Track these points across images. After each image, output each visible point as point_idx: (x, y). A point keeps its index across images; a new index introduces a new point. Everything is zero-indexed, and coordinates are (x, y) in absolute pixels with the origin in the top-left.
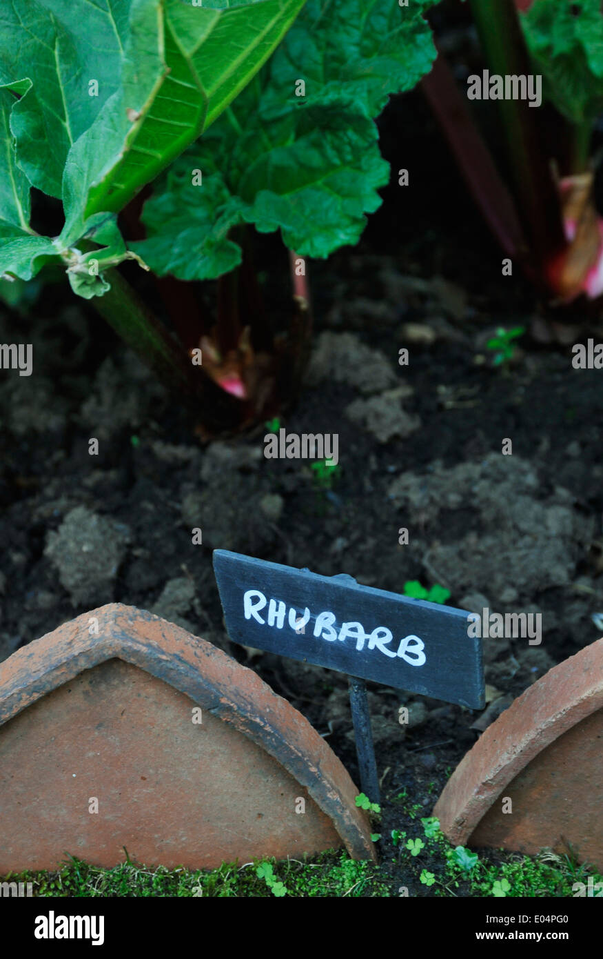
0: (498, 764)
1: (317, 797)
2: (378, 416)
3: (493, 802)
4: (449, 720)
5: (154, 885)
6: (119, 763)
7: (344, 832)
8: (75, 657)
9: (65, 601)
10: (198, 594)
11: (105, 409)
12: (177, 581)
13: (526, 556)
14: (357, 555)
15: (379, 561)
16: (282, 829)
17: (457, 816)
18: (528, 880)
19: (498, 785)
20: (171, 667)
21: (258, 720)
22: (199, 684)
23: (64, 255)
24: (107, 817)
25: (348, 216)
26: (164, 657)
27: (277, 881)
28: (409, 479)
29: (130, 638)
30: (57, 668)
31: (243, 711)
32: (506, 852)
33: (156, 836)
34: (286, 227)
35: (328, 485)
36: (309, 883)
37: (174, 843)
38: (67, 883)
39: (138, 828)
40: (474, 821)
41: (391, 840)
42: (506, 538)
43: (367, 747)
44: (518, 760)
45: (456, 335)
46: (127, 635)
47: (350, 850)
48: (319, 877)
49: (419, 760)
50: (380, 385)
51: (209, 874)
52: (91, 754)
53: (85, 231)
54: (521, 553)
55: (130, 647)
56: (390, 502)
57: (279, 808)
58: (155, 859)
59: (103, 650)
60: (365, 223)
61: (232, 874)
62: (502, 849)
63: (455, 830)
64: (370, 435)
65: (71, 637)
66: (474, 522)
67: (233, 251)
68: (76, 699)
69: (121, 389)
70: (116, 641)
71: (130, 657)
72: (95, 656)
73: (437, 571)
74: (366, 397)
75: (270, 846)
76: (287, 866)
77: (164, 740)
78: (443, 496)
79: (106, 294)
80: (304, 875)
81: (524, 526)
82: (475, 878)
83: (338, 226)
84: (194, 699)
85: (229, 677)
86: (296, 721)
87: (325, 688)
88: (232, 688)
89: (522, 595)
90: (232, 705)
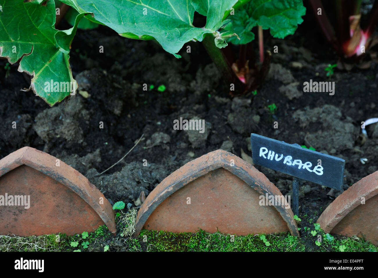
0: (344, 208)
1: (283, 216)
2: (289, 91)
3: (341, 220)
4: (318, 191)
5: (226, 239)
6: (218, 201)
7: (290, 227)
8: (209, 166)
9: (190, 146)
10: (233, 146)
11: (199, 85)
12: (227, 142)
13: (338, 139)
14: (283, 136)
15: (290, 138)
16: (269, 225)
17: (328, 224)
18: (350, 245)
19: (343, 215)
20: (240, 171)
21: (266, 190)
22: (248, 177)
23: (214, 33)
24: (213, 217)
25: (292, 25)
26: (238, 168)
27: (267, 241)
28: (299, 112)
29: (227, 161)
30: (202, 170)
31: (262, 187)
32: (342, 236)
33: (228, 224)
34: (272, 28)
35: (273, 113)
36: (277, 242)
37: (233, 227)
38: (199, 237)
39: (222, 221)
40: (333, 226)
41: (304, 230)
42: (331, 132)
43: (297, 200)
44: (351, 207)
45: (310, 66)
46: (225, 160)
47: (292, 233)
48: (280, 241)
49: (310, 204)
50: (289, 81)
51: (244, 237)
52: (209, 197)
53: (222, 25)
54: (338, 138)
55: (227, 164)
56: (293, 119)
57: (268, 218)
58: (226, 231)
59: (218, 165)
60: (297, 28)
61: (252, 238)
62: (340, 235)
63: (327, 228)
64: (286, 97)
65: (207, 160)
66: (320, 127)
67: (252, 35)
68: (206, 180)
69: (204, 79)
70: (223, 162)
71: (226, 167)
72: (215, 166)
73: (309, 142)
74: (286, 85)
75: (264, 230)
76: (270, 236)
77: (233, 194)
78: (311, 118)
79: (226, 47)
80: (275, 240)
81: (338, 129)
82: (333, 244)
83: (288, 28)
84: (246, 182)
85: (257, 176)
86: (277, 191)
87: (276, 179)
88: (258, 179)
89: (337, 151)
90: (258, 185)
